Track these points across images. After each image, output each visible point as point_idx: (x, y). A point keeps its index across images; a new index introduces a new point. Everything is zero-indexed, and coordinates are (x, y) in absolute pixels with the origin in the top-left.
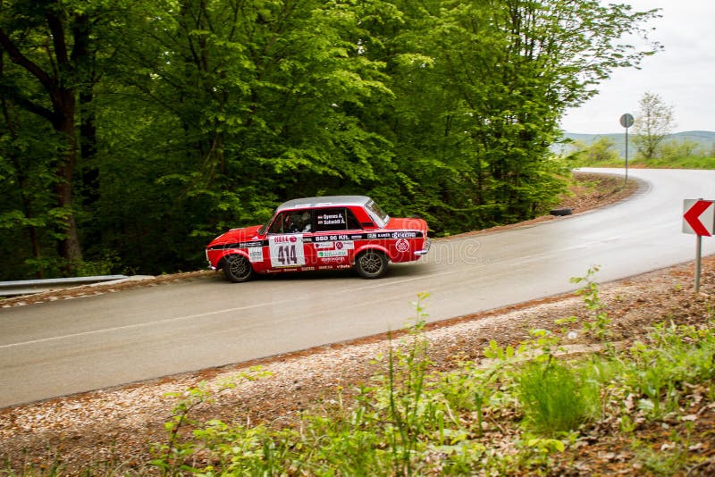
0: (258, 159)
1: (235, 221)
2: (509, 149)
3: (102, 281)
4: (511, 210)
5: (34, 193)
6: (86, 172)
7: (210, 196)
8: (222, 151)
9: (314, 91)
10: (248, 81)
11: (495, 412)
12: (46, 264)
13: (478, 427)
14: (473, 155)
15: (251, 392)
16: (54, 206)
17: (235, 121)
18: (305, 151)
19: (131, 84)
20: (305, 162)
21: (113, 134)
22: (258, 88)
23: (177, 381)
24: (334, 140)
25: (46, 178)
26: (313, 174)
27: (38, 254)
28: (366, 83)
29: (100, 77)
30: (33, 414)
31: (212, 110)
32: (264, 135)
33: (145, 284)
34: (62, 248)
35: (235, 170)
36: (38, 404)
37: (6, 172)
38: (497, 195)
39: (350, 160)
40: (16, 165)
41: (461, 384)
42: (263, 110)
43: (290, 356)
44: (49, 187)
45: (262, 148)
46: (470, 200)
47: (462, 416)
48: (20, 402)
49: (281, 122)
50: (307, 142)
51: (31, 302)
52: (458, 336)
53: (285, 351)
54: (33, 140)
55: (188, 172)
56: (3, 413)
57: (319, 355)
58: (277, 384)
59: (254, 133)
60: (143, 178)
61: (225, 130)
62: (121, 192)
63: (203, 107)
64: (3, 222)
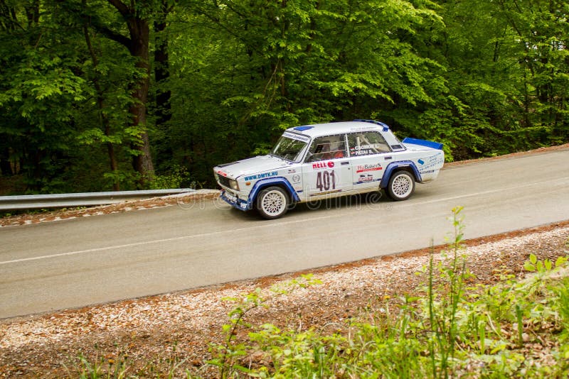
0: (316, 82)
2: (555, 74)
3: (171, 194)
4: (556, 132)
5: (112, 112)
6: (159, 94)
7: (271, 117)
8: (283, 75)
9: (370, 19)
10: (307, 10)
11: (536, 325)
12: (122, 178)
13: (519, 338)
14: (519, 79)
15: (306, 300)
16: (129, 125)
17: (296, 47)
18: (360, 76)
19: (200, 13)
20: (360, 86)
21: (183, 60)
22: (317, 16)
23: (238, 287)
24: (387, 65)
25: (123, 99)
26: (368, 96)
27: (116, 168)
28: (418, 11)
29: (172, 7)
30: (107, 314)
31: (274, 37)
32: (322, 60)
34: (136, 163)
35: (295, 93)
36: (112, 305)
37: (88, 94)
38: (544, 117)
39: (404, 83)
40: (97, 87)
41: (503, 297)
42: (321, 37)
43: (344, 267)
44: (125, 107)
45: (320, 72)
46: (517, 123)
47: (504, 327)
48: (96, 302)
49: (338, 48)
50: (363, 67)
51: (107, 211)
52: (503, 251)
53: (339, 262)
54: (113, 65)
55: (251, 94)
56: (81, 312)
57: (371, 266)
58: (330, 292)
59: (313, 59)
60: (211, 100)
61: (286, 56)
62: (190, 113)
63: (266, 34)
64: (84, 139)
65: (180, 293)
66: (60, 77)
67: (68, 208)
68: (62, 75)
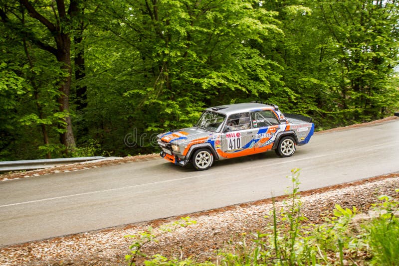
0: (191, 79)
1: (176, 120)
2: (364, 70)
3: (88, 160)
4: (366, 113)
5: (45, 102)
6: (78, 88)
7: (159, 104)
8: (167, 74)
9: (229, 32)
10: (184, 27)
11: (353, 253)
12: (52, 149)
13: (340, 263)
14: (339, 74)
15: (185, 236)
16: (57, 111)
17: (176, 54)
18: (223, 74)
19: (107, 30)
20: (223, 81)
21: (96, 63)
22: (191, 31)
23: (136, 227)
24: (243, 66)
25: (52, 93)
26: (229, 89)
27: (48, 142)
28: (265, 26)
29: (87, 25)
30: (42, 248)
31: (160, 46)
32: (196, 63)
33: (116, 163)
34: (62, 139)
35: (176, 87)
36: (45, 241)
37: (26, 89)
38: (357, 102)
39: (252, 79)
40: (33, 84)
41: (329, 233)
42: (195, 46)
43: (212, 212)
44: (54, 99)
45: (194, 71)
46: (337, 106)
47: (329, 255)
48: (34, 239)
49: (206, 54)
50: (225, 67)
51: (42, 174)
52: (328, 200)
53: (209, 208)
54: (44, 67)
55: (144, 88)
56: (23, 247)
57: (232, 211)
58: (203, 230)
59: (188, 62)
60: (115, 93)
61: (169, 60)
62: (101, 102)
63: (155, 44)
64: (25, 121)
65: (95, 232)
66: (6, 77)
67: (13, 171)
68: (8, 75)
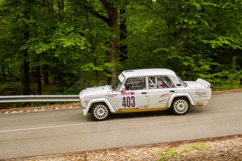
0: (203, 41)
1: (191, 71)
5: (99, 55)
6: (121, 46)
7: (179, 59)
8: (186, 37)
9: (234, 6)
10: (200, 3)
15: (196, 155)
16: (107, 61)
17: (193, 23)
19: (144, 5)
20: (227, 42)
21: (135, 28)
22: (205, 6)
23: (160, 146)
25: (104, 49)
26: (231, 49)
29: (129, 2)
30: (94, 156)
31: (181, 17)
32: (207, 29)
34: (110, 80)
35: (192, 46)
36: (96, 151)
37: (87, 46)
40: (91, 43)
42: (207, 17)
43: (217, 139)
44: (105, 53)
45: (206, 35)
48: (89, 150)
49: (216, 22)
50: (229, 33)
54: (99, 31)
55: (169, 47)
56: (81, 154)
57: (232, 140)
58: (209, 152)
59: (202, 28)
60: (148, 50)
61: (188, 27)
62: (137, 56)
63: (177, 15)
64: (85, 68)
65: (130, 147)
66: (74, 37)
67: (76, 102)
68: (75, 36)
